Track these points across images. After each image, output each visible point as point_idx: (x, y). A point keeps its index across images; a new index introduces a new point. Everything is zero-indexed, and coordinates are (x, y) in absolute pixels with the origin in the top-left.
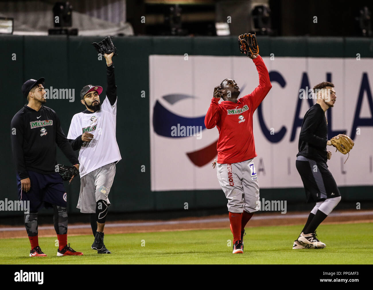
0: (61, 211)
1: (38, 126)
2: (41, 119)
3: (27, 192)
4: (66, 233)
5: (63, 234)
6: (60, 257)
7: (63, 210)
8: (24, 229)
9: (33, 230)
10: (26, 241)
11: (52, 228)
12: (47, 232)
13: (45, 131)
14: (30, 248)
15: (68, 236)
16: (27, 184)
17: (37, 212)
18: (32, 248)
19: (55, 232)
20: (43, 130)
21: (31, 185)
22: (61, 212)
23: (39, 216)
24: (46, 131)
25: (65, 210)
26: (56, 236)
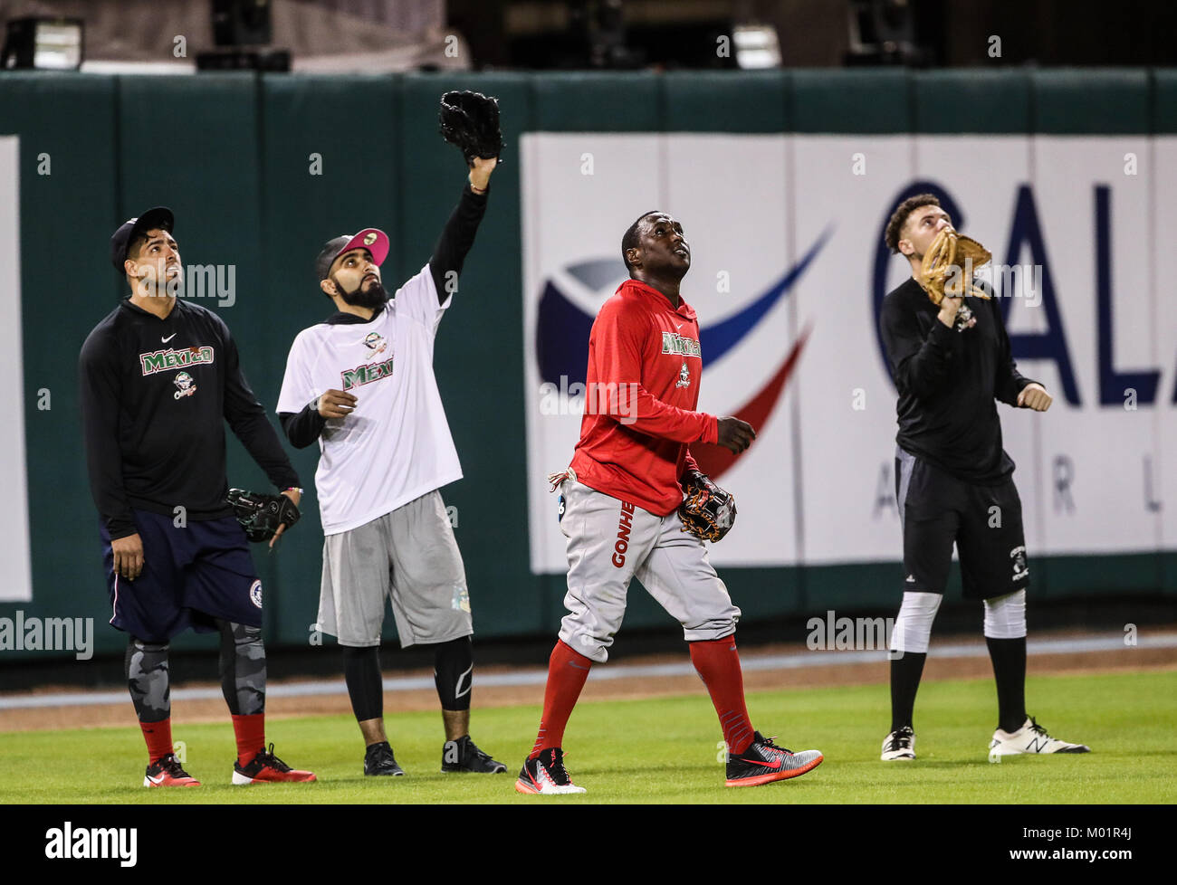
0: (244, 640)
1: (166, 368)
2: (176, 345)
3: (131, 579)
4: (259, 712)
5: (253, 713)
6: (243, 786)
7: (252, 635)
9: (153, 700)
11: (216, 693)
13: (187, 384)
16: (134, 555)
17: (166, 643)
18: (151, 760)
20: (183, 380)
21: (144, 558)
22: (242, 644)
24: (191, 384)
25: (256, 637)
26: (228, 719)
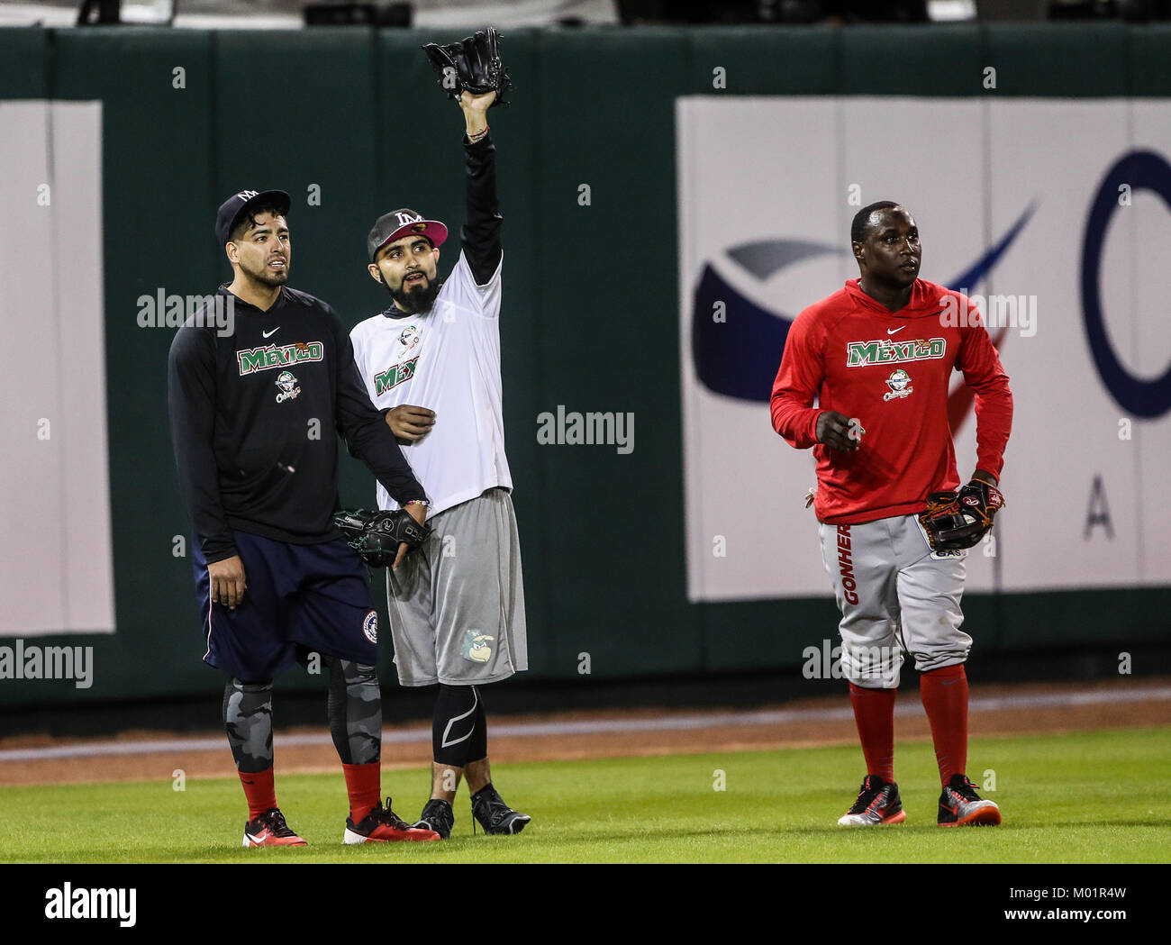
0: (355, 680)
1: (267, 366)
2: (278, 340)
3: (232, 608)
4: (375, 761)
5: (366, 763)
6: (358, 846)
7: (365, 674)
8: (223, 744)
9: (254, 748)
10: (232, 791)
11: (325, 739)
12: (307, 756)
13: (291, 385)
14: (246, 815)
15: (383, 768)
16: (233, 580)
17: (268, 683)
18: (251, 815)
19: (335, 754)
20: (286, 380)
21: (247, 582)
22: (355, 683)
23: (279, 697)
24: (295, 385)
25: (369, 676)
26: (339, 769)
